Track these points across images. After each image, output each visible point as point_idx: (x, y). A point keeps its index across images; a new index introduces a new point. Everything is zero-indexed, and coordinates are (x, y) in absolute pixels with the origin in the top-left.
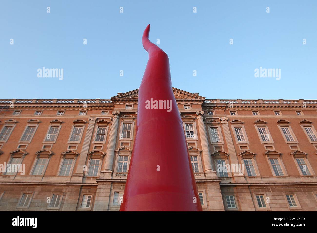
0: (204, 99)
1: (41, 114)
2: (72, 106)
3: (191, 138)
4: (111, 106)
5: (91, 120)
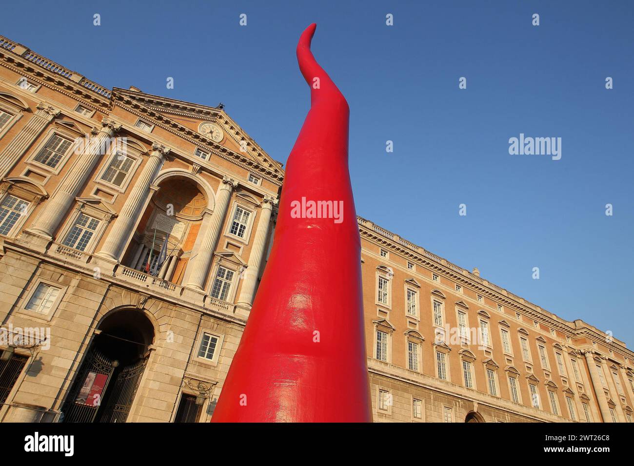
3: (236, 237)
4: (104, 105)
5: (42, 109)
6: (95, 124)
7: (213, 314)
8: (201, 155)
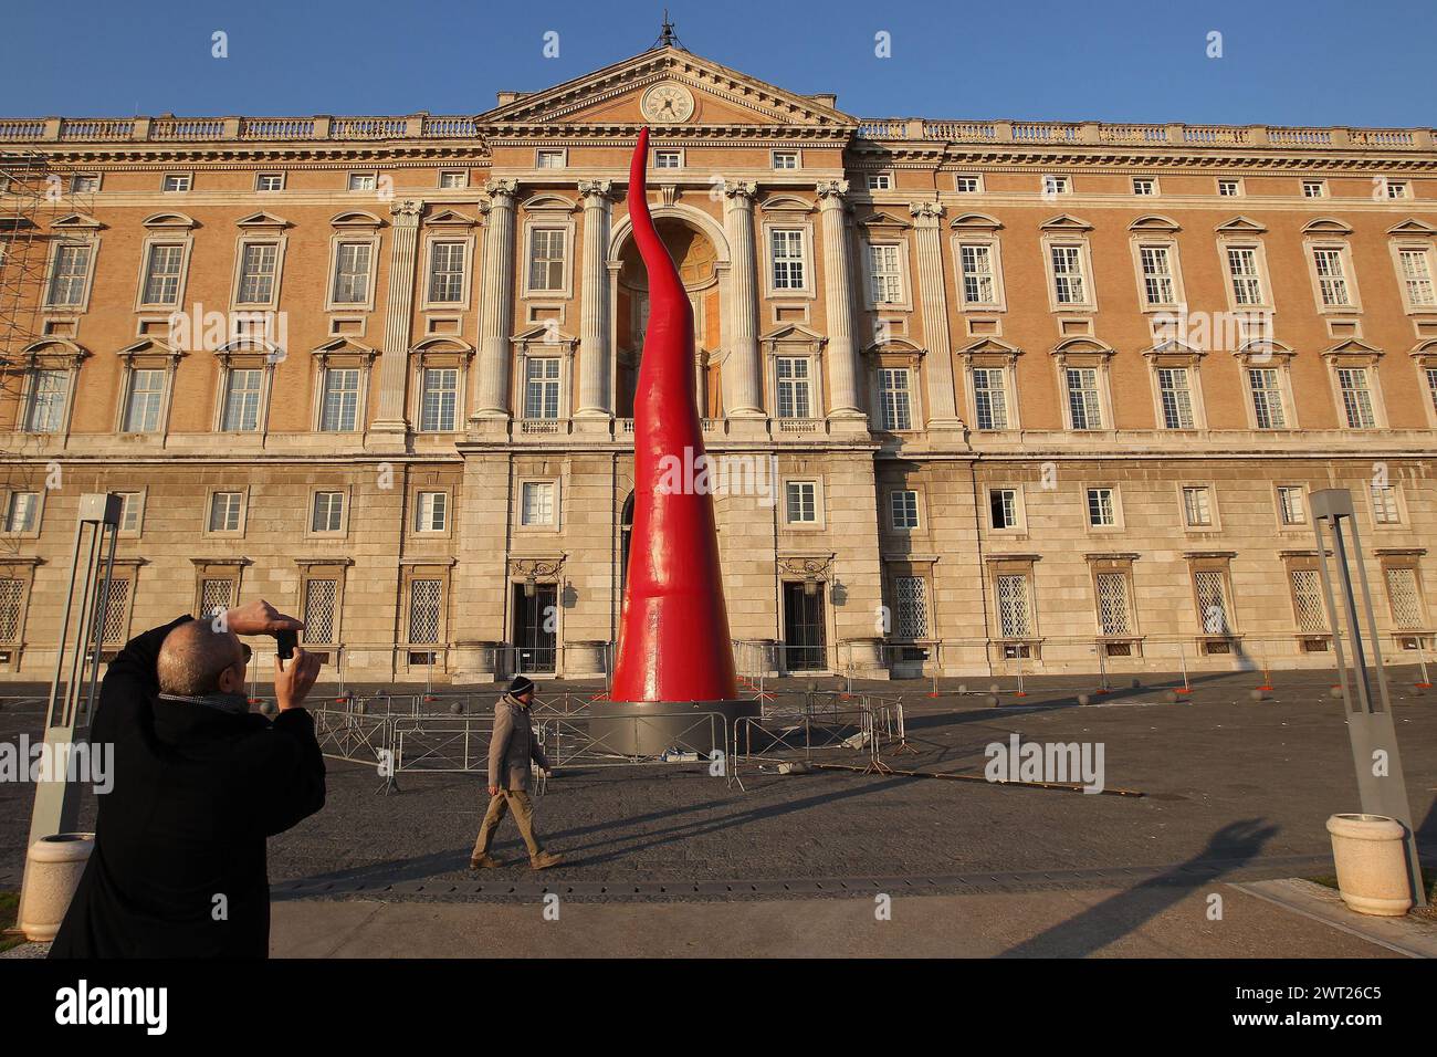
0: (855, 128)
1: (189, 186)
2: (313, 151)
3: (789, 291)
4: (476, 152)
5: (399, 212)
6: (478, 194)
7: (790, 448)
8: (668, 161)
